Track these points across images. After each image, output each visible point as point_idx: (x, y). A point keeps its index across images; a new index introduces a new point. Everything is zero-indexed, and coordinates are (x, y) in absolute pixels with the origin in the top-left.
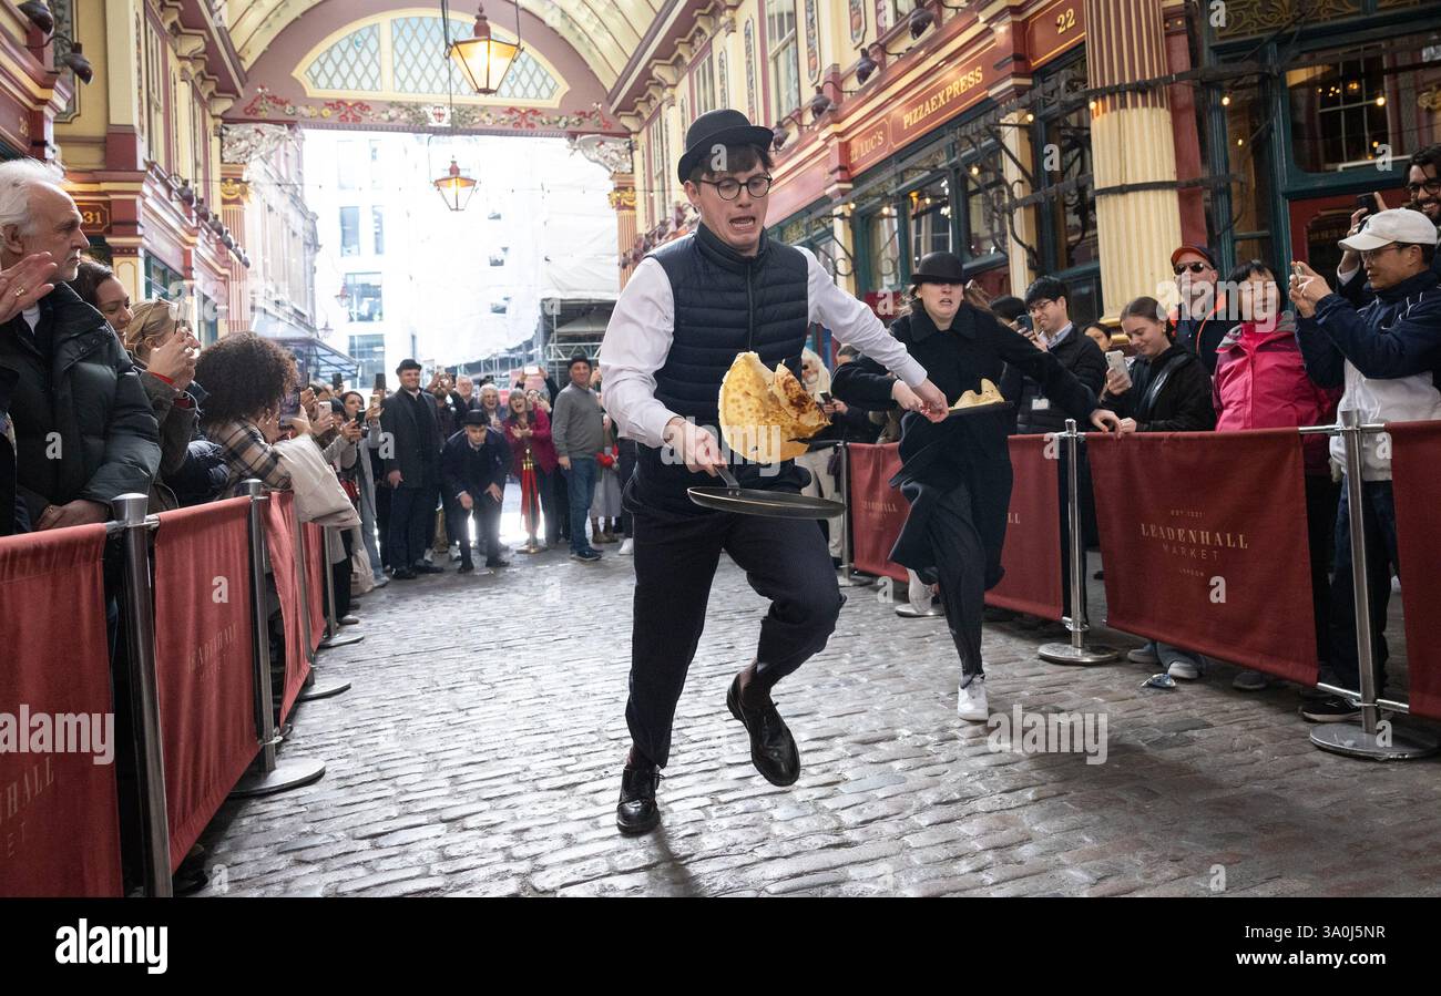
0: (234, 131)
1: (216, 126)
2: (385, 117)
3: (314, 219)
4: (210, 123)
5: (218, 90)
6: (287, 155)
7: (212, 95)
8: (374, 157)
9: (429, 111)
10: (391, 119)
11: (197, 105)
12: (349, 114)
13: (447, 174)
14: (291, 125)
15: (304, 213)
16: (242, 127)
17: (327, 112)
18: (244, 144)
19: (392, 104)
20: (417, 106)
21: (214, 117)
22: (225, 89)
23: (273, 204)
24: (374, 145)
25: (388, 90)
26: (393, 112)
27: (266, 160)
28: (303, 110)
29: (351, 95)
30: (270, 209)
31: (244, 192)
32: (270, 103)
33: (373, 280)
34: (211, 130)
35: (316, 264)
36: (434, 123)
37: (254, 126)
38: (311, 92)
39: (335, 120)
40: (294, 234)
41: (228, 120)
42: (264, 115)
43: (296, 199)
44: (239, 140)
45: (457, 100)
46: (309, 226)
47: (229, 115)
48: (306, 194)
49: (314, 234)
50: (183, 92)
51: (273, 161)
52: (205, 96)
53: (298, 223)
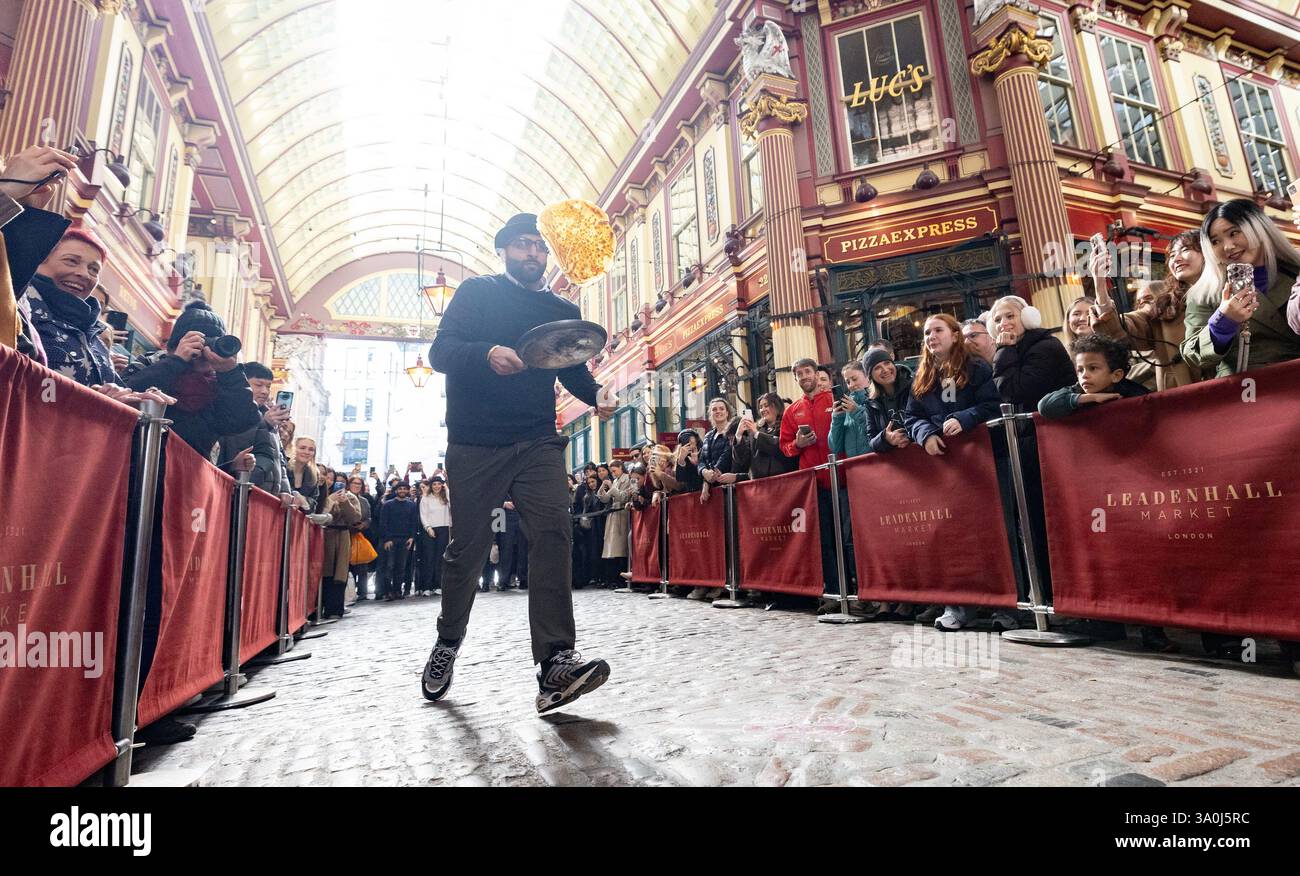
0: (284, 339)
1: (272, 336)
2: (380, 331)
3: (327, 395)
4: (269, 334)
5: (276, 314)
6: (314, 355)
7: (272, 317)
8: (370, 359)
9: (408, 329)
10: (383, 333)
11: (262, 323)
12: (358, 331)
13: (415, 365)
14: (320, 336)
15: (321, 391)
16: (288, 337)
17: (343, 328)
18: (288, 347)
19: (384, 325)
20: (400, 326)
21: (272, 330)
22: (281, 313)
23: (301, 385)
24: (372, 351)
25: (383, 316)
26: (384, 329)
27: (301, 357)
28: (327, 326)
29: (359, 318)
30: (300, 388)
31: (285, 376)
32: (309, 322)
33: (362, 437)
34: (268, 339)
35: (325, 424)
36: (410, 336)
37: (296, 336)
38: (335, 316)
39: (348, 333)
40: (314, 405)
41: (280, 332)
42: (303, 330)
43: (317, 382)
44: (286, 344)
45: (424, 322)
46: (324, 400)
47: (281, 330)
48: (324, 379)
49: (327, 405)
50: (254, 316)
51: (305, 358)
52: (268, 318)
53: (317, 398)
